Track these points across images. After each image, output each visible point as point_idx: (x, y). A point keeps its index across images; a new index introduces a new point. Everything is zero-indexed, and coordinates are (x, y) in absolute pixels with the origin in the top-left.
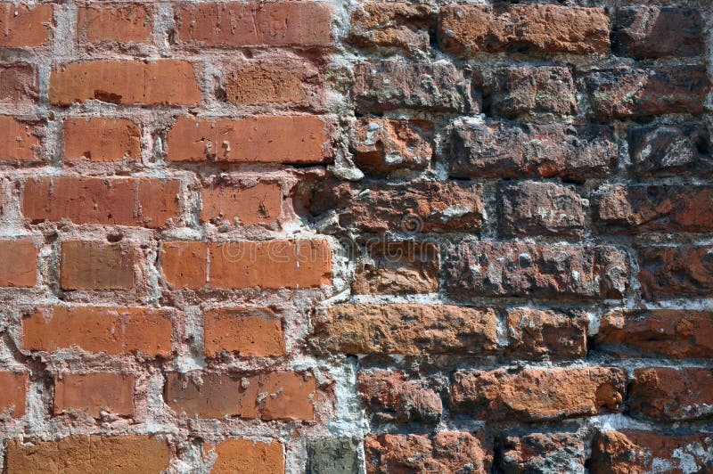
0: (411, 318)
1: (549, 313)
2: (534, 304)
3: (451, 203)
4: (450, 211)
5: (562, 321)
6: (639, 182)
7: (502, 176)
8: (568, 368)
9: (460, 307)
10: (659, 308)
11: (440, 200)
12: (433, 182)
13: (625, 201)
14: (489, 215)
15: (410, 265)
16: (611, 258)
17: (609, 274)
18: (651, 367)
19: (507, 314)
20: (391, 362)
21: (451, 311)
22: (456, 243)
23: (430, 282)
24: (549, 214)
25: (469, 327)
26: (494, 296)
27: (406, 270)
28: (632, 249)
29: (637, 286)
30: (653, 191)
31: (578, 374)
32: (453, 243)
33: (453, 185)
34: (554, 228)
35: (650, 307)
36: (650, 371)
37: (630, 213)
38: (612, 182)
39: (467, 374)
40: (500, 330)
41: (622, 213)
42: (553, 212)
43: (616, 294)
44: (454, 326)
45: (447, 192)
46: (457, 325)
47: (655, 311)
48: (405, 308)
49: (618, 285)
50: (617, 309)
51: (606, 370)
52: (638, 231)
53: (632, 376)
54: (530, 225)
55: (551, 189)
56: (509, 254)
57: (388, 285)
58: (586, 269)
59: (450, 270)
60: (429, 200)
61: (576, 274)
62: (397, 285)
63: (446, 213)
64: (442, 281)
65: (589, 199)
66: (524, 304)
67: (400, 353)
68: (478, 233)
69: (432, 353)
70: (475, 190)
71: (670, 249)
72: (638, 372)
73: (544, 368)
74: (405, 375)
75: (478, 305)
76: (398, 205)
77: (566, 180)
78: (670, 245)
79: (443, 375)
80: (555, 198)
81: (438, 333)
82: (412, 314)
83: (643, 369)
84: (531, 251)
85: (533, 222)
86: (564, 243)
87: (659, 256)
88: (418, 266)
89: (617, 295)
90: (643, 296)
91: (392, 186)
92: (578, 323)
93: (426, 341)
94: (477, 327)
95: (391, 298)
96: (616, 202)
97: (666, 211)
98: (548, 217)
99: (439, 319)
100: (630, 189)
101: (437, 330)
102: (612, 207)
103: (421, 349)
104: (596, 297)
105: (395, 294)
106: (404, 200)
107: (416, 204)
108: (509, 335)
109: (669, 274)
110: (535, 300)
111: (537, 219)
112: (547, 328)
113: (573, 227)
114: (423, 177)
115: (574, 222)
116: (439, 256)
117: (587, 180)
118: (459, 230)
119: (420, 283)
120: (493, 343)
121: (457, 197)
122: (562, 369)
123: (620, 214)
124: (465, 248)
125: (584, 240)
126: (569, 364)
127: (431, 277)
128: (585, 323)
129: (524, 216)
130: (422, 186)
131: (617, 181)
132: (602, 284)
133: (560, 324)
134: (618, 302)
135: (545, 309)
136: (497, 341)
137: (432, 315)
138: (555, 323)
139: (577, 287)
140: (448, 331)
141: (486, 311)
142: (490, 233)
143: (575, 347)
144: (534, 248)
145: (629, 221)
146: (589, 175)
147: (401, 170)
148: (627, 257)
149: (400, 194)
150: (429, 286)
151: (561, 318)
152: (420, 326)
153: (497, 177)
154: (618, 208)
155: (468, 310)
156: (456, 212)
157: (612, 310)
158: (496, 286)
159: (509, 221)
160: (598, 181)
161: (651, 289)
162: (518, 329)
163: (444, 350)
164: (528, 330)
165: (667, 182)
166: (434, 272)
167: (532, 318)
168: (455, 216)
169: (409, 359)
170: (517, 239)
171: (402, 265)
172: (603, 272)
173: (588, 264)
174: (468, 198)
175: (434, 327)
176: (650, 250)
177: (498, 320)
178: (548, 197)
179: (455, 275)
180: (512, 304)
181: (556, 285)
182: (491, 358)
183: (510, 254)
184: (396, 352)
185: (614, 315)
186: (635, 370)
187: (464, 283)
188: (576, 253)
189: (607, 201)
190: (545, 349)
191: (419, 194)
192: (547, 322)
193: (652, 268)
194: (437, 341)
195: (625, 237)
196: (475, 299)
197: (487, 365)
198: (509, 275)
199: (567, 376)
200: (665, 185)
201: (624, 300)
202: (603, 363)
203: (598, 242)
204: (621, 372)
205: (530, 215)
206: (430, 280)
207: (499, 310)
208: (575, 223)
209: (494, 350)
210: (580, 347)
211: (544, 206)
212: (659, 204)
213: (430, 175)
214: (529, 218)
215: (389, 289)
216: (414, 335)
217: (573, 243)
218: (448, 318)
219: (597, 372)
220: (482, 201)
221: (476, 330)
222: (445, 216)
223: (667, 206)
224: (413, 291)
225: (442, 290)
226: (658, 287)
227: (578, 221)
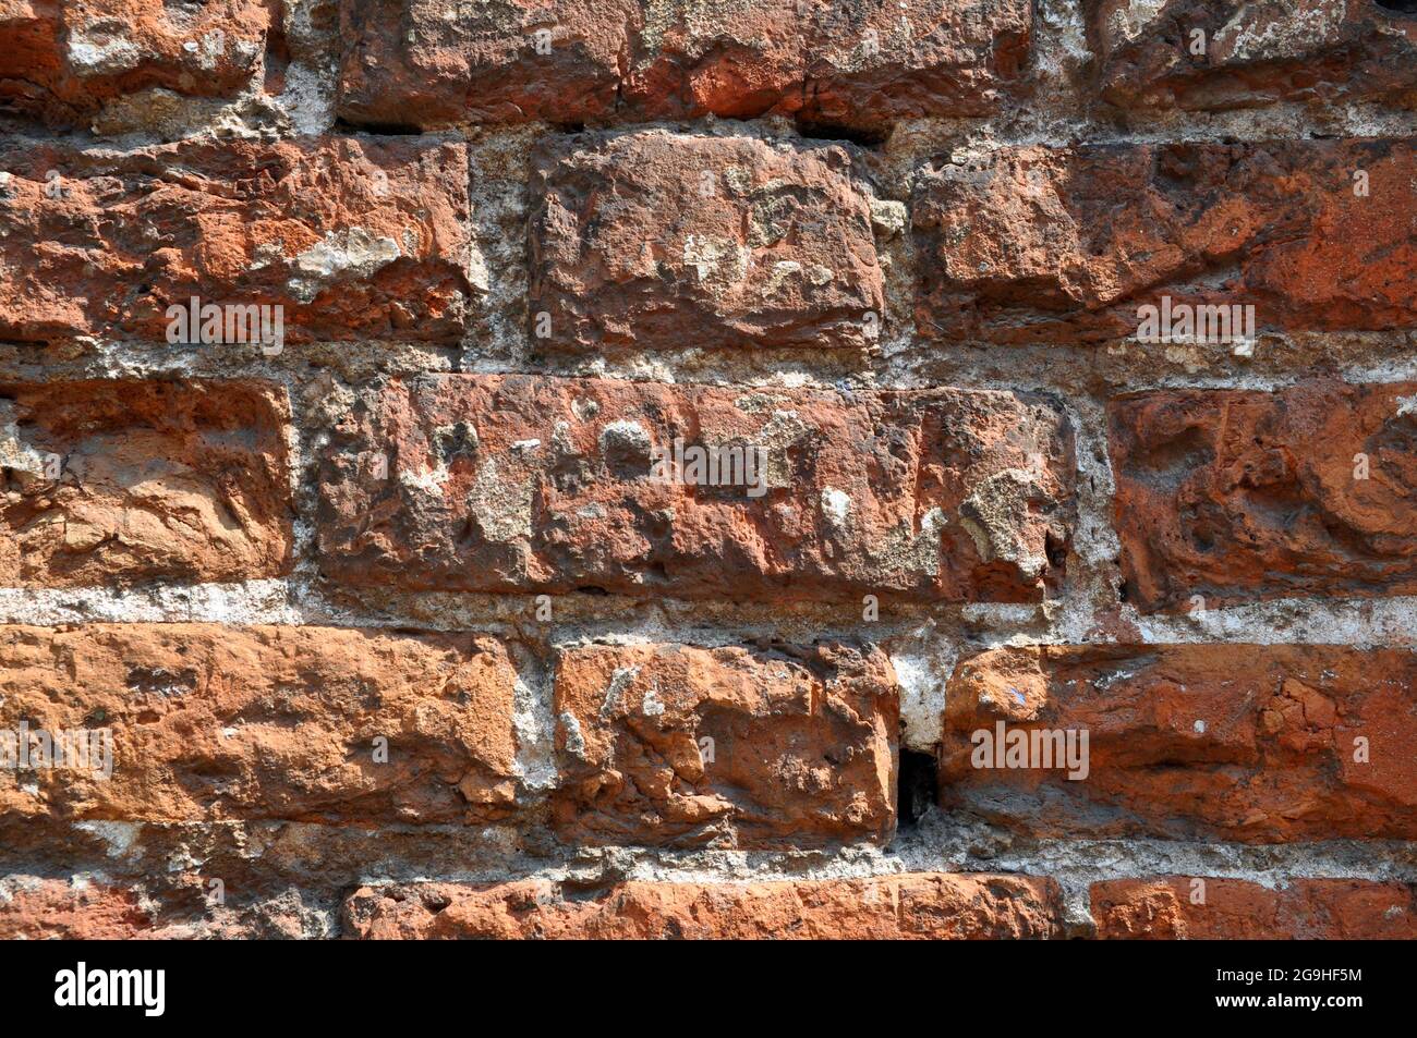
0: (164, 680)
1: (728, 659)
2: (671, 622)
3: (328, 224)
4: (325, 257)
5: (785, 690)
6: (1124, 129)
7: (543, 113)
8: (814, 878)
9: (371, 632)
10: (1195, 639)
11: (288, 214)
12: (268, 141)
13: (1054, 207)
14: (498, 269)
15: (181, 468)
16: (990, 437)
17: (977, 499)
18: (1158, 876)
19: (556, 660)
20: (90, 853)
21: (328, 650)
22: (355, 382)
23: (254, 538)
24: (727, 261)
25: (398, 713)
26: (504, 591)
27: (161, 491)
28: (1087, 403)
29: (1103, 552)
30: (1177, 167)
31: (852, 902)
32: (346, 382)
33: (346, 155)
34: (751, 318)
35: (1153, 632)
36: (1149, 893)
37: (1073, 253)
38: (1008, 131)
39: (399, 899)
40: (529, 724)
41: (1039, 255)
42: (745, 257)
43: (1006, 582)
44: (337, 710)
45: (321, 180)
46: (353, 706)
47: (1175, 650)
48: (147, 639)
49: (1015, 548)
50: (1020, 640)
51: (968, 888)
52: (1112, 325)
53: (1080, 912)
54: (651, 305)
55: (742, 160)
56: (560, 424)
57: (90, 550)
58: (883, 482)
59: (328, 488)
60: (248, 215)
61: (837, 503)
62: (123, 547)
63: (308, 262)
64: (302, 533)
65: (907, 200)
66: (628, 623)
67: (121, 816)
68: (449, 340)
69: (254, 816)
70: (433, 170)
71: (1243, 398)
72: (1103, 897)
73: (710, 880)
74: (146, 904)
75: (442, 626)
76: (125, 236)
77: (812, 128)
78: (1244, 385)
79: (306, 901)
80: (760, 196)
81: (274, 738)
82: (169, 660)
83: (1129, 884)
84: (652, 410)
85: (663, 292)
86: (795, 380)
87: (1194, 430)
88: (212, 475)
89: (1017, 588)
90: (1128, 591)
91: (105, 162)
92: (851, 696)
93: (223, 767)
94: (429, 712)
95: (100, 600)
96: (1014, 208)
97: (1225, 245)
98: (723, 274)
99: (278, 683)
100: (1080, 156)
101: (270, 726)
102: (997, 230)
103: (206, 799)
104: (924, 593)
105: (112, 582)
106: (146, 213)
107: (194, 230)
108: (559, 746)
109: (1238, 501)
110: (674, 605)
111: (680, 284)
112: (718, 717)
113: (831, 313)
114: (231, 121)
115: (833, 290)
116: (291, 434)
117: (900, 125)
118: (367, 330)
119: (215, 541)
120: (500, 778)
121: (354, 198)
122: (783, 881)
123: (1032, 259)
124: (393, 401)
125: (881, 364)
126: (818, 862)
127: (261, 516)
128: (887, 701)
129: (625, 273)
130: (224, 159)
131: (1029, 127)
132: (950, 538)
133: (774, 701)
134: (1021, 613)
135: (718, 642)
136: (517, 768)
137: (251, 664)
138: (752, 700)
139: (840, 554)
140: (315, 730)
141: (471, 651)
142: (499, 341)
143: (838, 795)
144: (666, 398)
145: (1069, 288)
146: (902, 103)
147: (139, 98)
148: (1063, 431)
149: (136, 193)
150: (248, 553)
151: (782, 679)
152: (197, 709)
153: (526, 119)
154: (1022, 235)
155: (400, 645)
156: (353, 257)
157: (996, 646)
158: (505, 552)
159: (567, 292)
160: (949, 128)
161: (1161, 563)
162: (595, 723)
163: (299, 806)
164: (635, 722)
165: (1241, 126)
166: (271, 500)
167: (654, 677)
168: (344, 276)
169: (159, 839)
170: (598, 365)
171: (148, 472)
172: (952, 495)
173: (890, 461)
174: (403, 204)
175: (256, 712)
176: (1157, 404)
177: (521, 686)
178: (730, 194)
179: (348, 508)
180: (580, 623)
181: (756, 547)
182: (501, 836)
183: (569, 422)
184: (103, 812)
185: (1000, 666)
186: (1094, 887)
187: (382, 541)
188: (839, 419)
189: (974, 208)
190: (712, 803)
191: (214, 190)
192: (717, 695)
193: (1169, 479)
194: (270, 771)
195: (1061, 354)
196: (424, 604)
197: (482, 863)
198: (559, 505)
199: (805, 913)
200: (1229, 141)
201: (1048, 605)
202: (961, 857)
203: (939, 374)
204: (1034, 895)
205: (650, 267)
206: (256, 528)
207: (528, 644)
208: (834, 297)
209: (502, 805)
210: (861, 795)
211: (709, 229)
212: (1197, 216)
213: (258, 113)
214: (645, 280)
215: (91, 565)
216: (174, 746)
217: (835, 376)
218: (313, 678)
219: (928, 895)
220: (461, 216)
221: (424, 725)
222: (305, 276)
223: (1233, 223)
224: (182, 573)
225: (301, 567)
226: (1190, 552)
227: (854, 290)
